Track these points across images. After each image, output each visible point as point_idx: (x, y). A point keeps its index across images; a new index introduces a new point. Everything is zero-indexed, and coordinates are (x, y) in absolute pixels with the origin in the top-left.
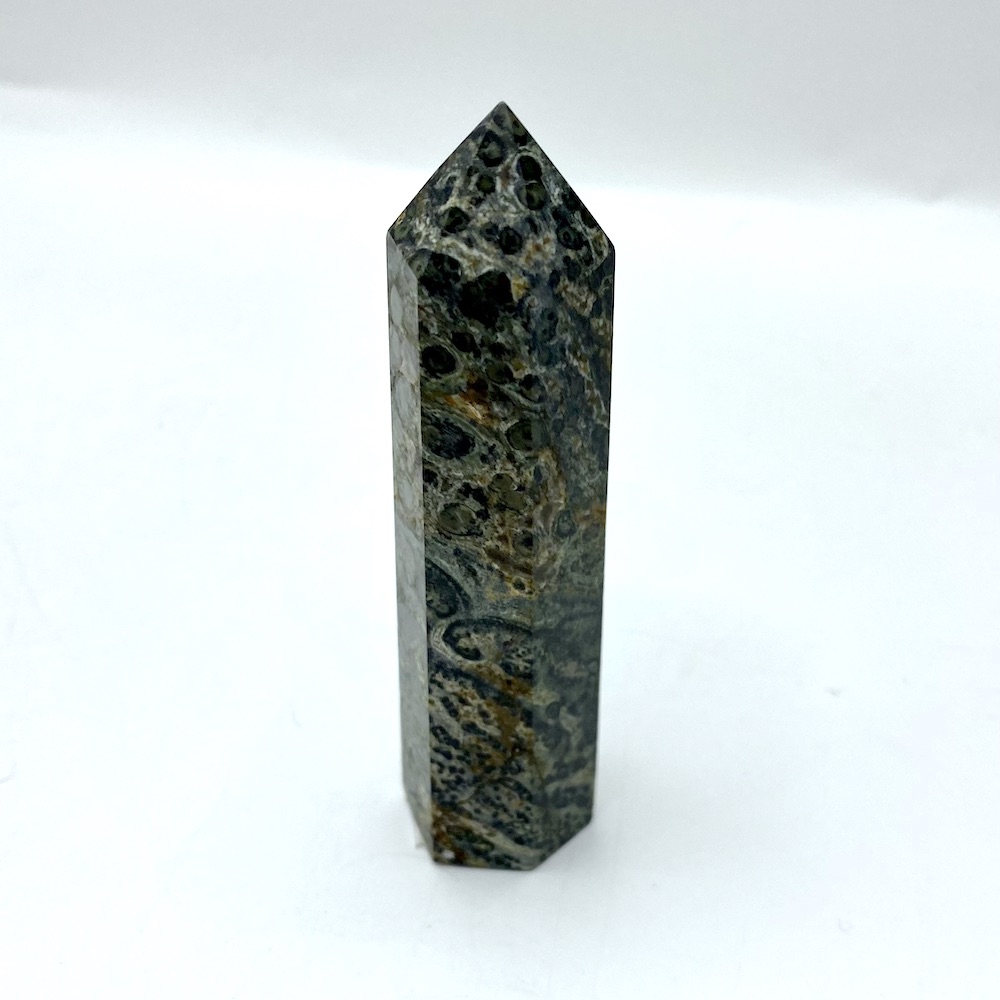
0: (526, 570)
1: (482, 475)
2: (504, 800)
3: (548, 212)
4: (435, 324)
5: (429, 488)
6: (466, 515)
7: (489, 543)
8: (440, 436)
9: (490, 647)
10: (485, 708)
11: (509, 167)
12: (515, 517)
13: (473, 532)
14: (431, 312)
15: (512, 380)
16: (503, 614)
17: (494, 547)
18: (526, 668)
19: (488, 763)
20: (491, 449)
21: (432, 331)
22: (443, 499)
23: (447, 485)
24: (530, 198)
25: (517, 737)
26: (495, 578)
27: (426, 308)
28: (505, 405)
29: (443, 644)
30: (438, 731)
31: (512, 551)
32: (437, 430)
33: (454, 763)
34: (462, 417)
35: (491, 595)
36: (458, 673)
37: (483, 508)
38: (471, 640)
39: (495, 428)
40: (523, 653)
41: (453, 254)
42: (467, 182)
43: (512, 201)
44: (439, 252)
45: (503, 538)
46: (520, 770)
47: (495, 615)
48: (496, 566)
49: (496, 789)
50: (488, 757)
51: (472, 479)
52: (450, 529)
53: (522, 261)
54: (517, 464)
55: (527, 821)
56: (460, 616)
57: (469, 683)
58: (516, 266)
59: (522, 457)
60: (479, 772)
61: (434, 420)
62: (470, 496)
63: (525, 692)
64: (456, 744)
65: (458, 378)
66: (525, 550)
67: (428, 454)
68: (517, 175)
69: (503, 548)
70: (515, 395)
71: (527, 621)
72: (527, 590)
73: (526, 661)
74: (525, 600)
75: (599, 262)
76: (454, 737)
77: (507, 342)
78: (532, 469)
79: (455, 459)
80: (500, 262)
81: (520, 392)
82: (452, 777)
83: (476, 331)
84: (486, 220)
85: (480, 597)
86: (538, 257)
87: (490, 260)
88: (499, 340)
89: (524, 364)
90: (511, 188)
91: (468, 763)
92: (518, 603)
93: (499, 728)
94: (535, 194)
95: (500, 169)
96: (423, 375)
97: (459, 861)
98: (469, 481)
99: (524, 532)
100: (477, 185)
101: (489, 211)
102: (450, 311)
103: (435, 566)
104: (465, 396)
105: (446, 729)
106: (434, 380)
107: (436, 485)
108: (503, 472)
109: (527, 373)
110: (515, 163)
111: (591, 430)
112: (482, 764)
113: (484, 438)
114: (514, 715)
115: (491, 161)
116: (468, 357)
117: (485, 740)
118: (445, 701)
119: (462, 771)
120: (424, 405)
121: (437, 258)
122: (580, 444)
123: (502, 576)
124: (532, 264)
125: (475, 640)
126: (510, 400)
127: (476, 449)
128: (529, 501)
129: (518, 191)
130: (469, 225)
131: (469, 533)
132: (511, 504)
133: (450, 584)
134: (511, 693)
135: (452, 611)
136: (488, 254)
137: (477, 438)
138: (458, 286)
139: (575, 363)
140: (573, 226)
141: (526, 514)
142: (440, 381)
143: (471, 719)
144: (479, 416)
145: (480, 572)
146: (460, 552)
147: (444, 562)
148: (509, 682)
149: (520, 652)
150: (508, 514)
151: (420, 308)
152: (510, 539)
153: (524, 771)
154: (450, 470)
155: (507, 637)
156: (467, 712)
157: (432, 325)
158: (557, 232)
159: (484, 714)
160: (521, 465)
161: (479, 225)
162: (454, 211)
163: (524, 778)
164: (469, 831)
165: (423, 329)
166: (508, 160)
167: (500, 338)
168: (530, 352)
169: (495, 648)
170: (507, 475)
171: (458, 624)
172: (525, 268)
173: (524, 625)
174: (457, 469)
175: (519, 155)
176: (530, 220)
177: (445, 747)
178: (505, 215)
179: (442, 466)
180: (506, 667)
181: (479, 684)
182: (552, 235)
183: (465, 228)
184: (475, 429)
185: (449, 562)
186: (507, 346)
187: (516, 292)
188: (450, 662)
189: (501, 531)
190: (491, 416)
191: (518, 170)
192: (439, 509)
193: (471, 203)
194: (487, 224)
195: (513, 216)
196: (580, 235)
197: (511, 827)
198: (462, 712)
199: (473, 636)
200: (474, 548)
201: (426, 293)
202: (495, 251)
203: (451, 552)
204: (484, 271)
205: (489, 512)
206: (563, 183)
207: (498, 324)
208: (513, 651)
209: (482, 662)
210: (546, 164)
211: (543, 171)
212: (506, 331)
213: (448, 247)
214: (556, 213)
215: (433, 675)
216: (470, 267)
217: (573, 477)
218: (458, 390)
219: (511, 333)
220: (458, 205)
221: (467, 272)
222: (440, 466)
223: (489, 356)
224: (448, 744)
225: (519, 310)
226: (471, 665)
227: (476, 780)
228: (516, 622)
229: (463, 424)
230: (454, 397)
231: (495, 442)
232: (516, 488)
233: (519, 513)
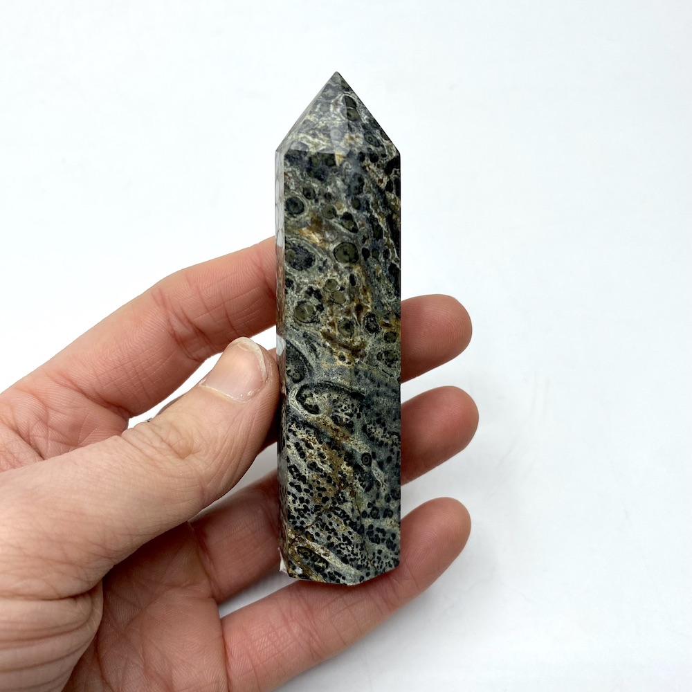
0: (346, 346)
1: (319, 280)
2: (335, 526)
3: (360, 125)
4: (293, 183)
5: (289, 291)
6: (310, 308)
7: (324, 328)
8: (295, 256)
9: (324, 404)
10: (322, 450)
11: (338, 100)
12: (339, 309)
13: (315, 321)
14: (291, 176)
15: (336, 216)
16: (333, 379)
17: (327, 331)
18: (347, 420)
19: (324, 495)
20: (325, 263)
21: (291, 188)
22: (296, 298)
23: (299, 289)
24: (348, 114)
25: (341, 473)
26: (327, 353)
28: (333, 233)
29: (296, 402)
30: (293, 469)
31: (337, 333)
32: (294, 252)
33: (302, 494)
34: (308, 242)
35: (325, 365)
36: (305, 424)
38: (313, 399)
39: (327, 248)
40: (345, 408)
41: (304, 142)
43: (338, 115)
45: (332, 324)
46: (344, 500)
47: (328, 380)
48: (328, 344)
49: (330, 516)
50: (324, 490)
51: (314, 284)
52: (301, 319)
53: (342, 144)
54: (340, 271)
55: (350, 543)
56: (305, 382)
57: (312, 431)
58: (338, 145)
59: (343, 267)
60: (319, 502)
61: (292, 245)
62: (313, 295)
63: (347, 438)
64: (303, 479)
65: (306, 217)
66: (346, 332)
67: (288, 268)
68: (342, 104)
69: (332, 331)
70: (338, 225)
71: (347, 385)
72: (347, 361)
73: (346, 414)
74: (346, 368)
75: (390, 158)
76: (303, 474)
77: (334, 192)
78: (349, 275)
79: (304, 270)
80: (329, 145)
81: (342, 224)
82: (301, 507)
83: (316, 185)
84: (323, 125)
85: (319, 367)
86: (352, 143)
87: (324, 143)
89: (343, 206)
90: (338, 110)
91: (312, 494)
92: (341, 371)
93: (330, 466)
94: (352, 114)
95: (333, 101)
96: (286, 216)
98: (312, 285)
99: (345, 319)
100: (320, 109)
101: (326, 120)
102: (301, 174)
103: (292, 345)
104: (310, 228)
105: (298, 467)
106: (292, 219)
107: (293, 289)
108: (331, 278)
109: (345, 211)
110: (341, 98)
111: (388, 265)
112: (320, 495)
113: (321, 256)
114: (340, 456)
115: (327, 98)
116: (312, 203)
117: (322, 476)
118: (297, 446)
119: (308, 502)
120: (287, 236)
122: (381, 271)
123: (331, 351)
124: (347, 145)
125: (319, 399)
126: (335, 230)
127: (316, 263)
128: (348, 298)
129: (342, 111)
130: (314, 128)
131: (312, 321)
132: (336, 300)
133: (301, 358)
134: (338, 439)
135: (302, 378)
136: (323, 141)
137: (316, 256)
138: (306, 158)
140: (374, 135)
141: (345, 307)
142: (296, 219)
143: (314, 460)
144: (318, 241)
145: (318, 349)
146: (307, 335)
147: (297, 343)
148: (336, 430)
149: (343, 407)
150: (335, 307)
151: (285, 174)
152: (336, 324)
153: (347, 501)
154: (301, 278)
155: (335, 396)
156: (311, 453)
157: (292, 184)
158: (364, 135)
159: (321, 455)
160: (342, 273)
161: (319, 127)
162: (307, 121)
163: (347, 507)
164: (312, 551)
165: (287, 187)
166: (338, 97)
167: (330, 190)
168: (346, 197)
169: (328, 404)
170: (334, 280)
171: (305, 387)
172: (344, 147)
173: (346, 387)
174: (305, 277)
175: (344, 95)
176: (348, 125)
177: (297, 482)
178: (334, 122)
180: (335, 419)
181: (319, 433)
182: (361, 135)
184: (315, 250)
185: (300, 343)
186: (333, 195)
187: (338, 160)
188: (300, 416)
189: (331, 319)
190: (325, 241)
191: (343, 101)
192: (295, 305)
193: (316, 117)
194: (323, 127)
195: (338, 122)
196: (378, 141)
197: (339, 549)
198: (308, 454)
199: (315, 396)
200: (315, 331)
201: (288, 164)
202: (327, 139)
203: (301, 335)
204: (321, 149)
205: (324, 306)
206: (370, 115)
207: (328, 181)
208: (339, 407)
209: (320, 415)
210: (360, 103)
211: (358, 106)
212: (333, 184)
213: (302, 138)
214: (364, 127)
215: (290, 426)
216: (312, 148)
217: (377, 292)
218: (306, 225)
219: (336, 186)
220: (309, 119)
221: (311, 150)
222: (295, 275)
223: (323, 201)
224: (299, 480)
225: (340, 171)
226: (313, 418)
227: (317, 508)
228: (341, 385)
229: (309, 247)
230: (304, 229)
231: (327, 258)
232: (339, 288)
233: (341, 306)
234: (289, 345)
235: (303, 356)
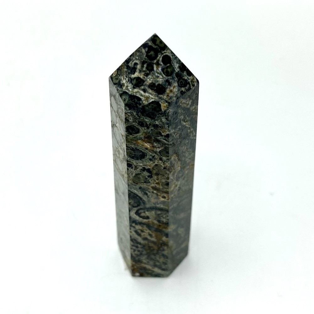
0: (167, 193)
1: (150, 165)
2: (158, 259)
3: (174, 75)
4: (131, 119)
5: (130, 169)
6: (144, 177)
7: (153, 185)
8: (134, 153)
9: (153, 216)
10: (151, 233)
11: (159, 60)
12: (163, 177)
13: (146, 182)
14: (130, 115)
15: (162, 135)
16: (158, 206)
18: (166, 221)
19: (152, 249)
20: (153, 157)
21: (130, 121)
22: (134, 172)
23: (136, 168)
24: (167, 72)
25: (162, 241)
26: (155, 195)
27: (128, 114)
28: (159, 144)
29: (135, 215)
31: (161, 187)
32: (132, 151)
34: (142, 147)
35: (153, 200)
36: (140, 223)
37: (150, 175)
38: (146, 214)
39: (155, 150)
41: (138, 95)
42: (142, 67)
43: (160, 74)
44: (132, 95)
45: (158, 183)
46: (164, 250)
47: (155, 206)
48: (155, 192)
49: (155, 256)
50: (152, 247)
52: (137, 181)
53: (165, 97)
54: (163, 161)
55: (166, 264)
56: (141, 207)
57: (145, 226)
58: (163, 99)
60: (148, 251)
61: (131, 148)
62: (145, 171)
63: (166, 228)
64: (140, 244)
65: (141, 135)
66: (166, 187)
67: (129, 159)
68: (162, 63)
69: (158, 186)
70: (163, 140)
71: (167, 208)
72: (167, 198)
73: (166, 219)
74: (166, 202)
75: (193, 89)
76: (139, 242)
77: (160, 124)
78: (169, 162)
79: (139, 160)
80: (157, 98)
81: (165, 139)
82: (139, 253)
83: (148, 120)
84: (150, 82)
85: (149, 201)
86: (171, 95)
87: (153, 97)
88: (156, 123)
89: (166, 131)
90: (160, 69)
91: (145, 249)
92: (163, 203)
93: (156, 239)
94: (169, 70)
95: (155, 61)
96: (127, 134)
97: (142, 275)
98: (145, 167)
99: (166, 181)
100: (147, 68)
101: (152, 78)
102: (137, 114)
103: (132, 192)
104: (144, 141)
105: (136, 240)
106: (131, 136)
107: (132, 168)
108: (158, 164)
109: (167, 133)
110: (161, 59)
112: (149, 249)
113: (151, 154)
114: (162, 235)
115: (151, 58)
116: (145, 129)
117: (150, 242)
118: (136, 232)
119: (142, 251)
120: (127, 144)
121: (132, 97)
122: (186, 148)
123: (157, 195)
124: (169, 98)
125: (147, 213)
126: (161, 142)
127: (148, 157)
128: (168, 172)
129: (163, 70)
130: (144, 84)
131: (145, 182)
132: (161, 173)
133: (138, 197)
134: (161, 228)
135: (138, 206)
136: (152, 95)
137: (148, 154)
138: (141, 107)
139: (185, 124)
140: (183, 78)
141: (167, 176)
142: (133, 136)
143: (146, 236)
144: (149, 147)
145: (149, 194)
146: (142, 188)
147: (135, 191)
148: (160, 226)
149: (164, 217)
150: (160, 176)
151: (126, 113)
152: (160, 184)
154: (138, 163)
155: (159, 212)
156: (144, 234)
158: (178, 82)
159: (150, 235)
160: (165, 161)
161: (148, 84)
162: (138, 79)
163: (165, 253)
164: (145, 268)
165: (127, 120)
166: (158, 58)
167: (157, 123)
168: (168, 127)
169: (155, 216)
170: (160, 165)
171: (141, 209)
172: (166, 100)
173: (165, 208)
174: (140, 163)
175: (162, 56)
176: (167, 81)
177: (136, 245)
178: (158, 80)
179: (134, 162)
180: (159, 221)
181: (149, 226)
182: (176, 84)
183: (143, 85)
184: (147, 151)
185: (137, 191)
187: (163, 108)
188: (138, 220)
189: (157, 181)
190: (154, 147)
191: (162, 61)
192: (133, 175)
193: (144, 75)
194: (151, 83)
195: (161, 80)
196: (186, 80)
197: (160, 266)
198: (142, 234)
200: (147, 187)
201: (128, 109)
202: (155, 94)
203: (138, 188)
204: (151, 101)
205: (153, 176)
206: (179, 61)
207: (156, 118)
208: (162, 217)
209: (150, 220)
210: (172, 56)
211: (172, 59)
212: (159, 120)
213: (136, 92)
214: (178, 75)
215: (131, 224)
216: (145, 100)
218: (141, 139)
219: (161, 121)
220: (139, 76)
221: (144, 102)
223: (153, 128)
225: (165, 114)
226: (146, 221)
227: (148, 253)
228: (163, 208)
229: (143, 149)
230: (139, 141)
231: (155, 155)
232: (163, 168)
234: (130, 192)
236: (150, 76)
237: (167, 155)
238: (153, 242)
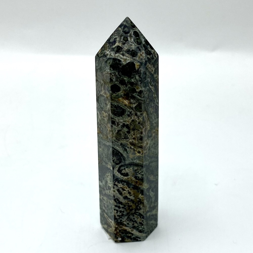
0: (141, 147)
1: (127, 120)
2: (136, 219)
3: (142, 46)
4: (115, 78)
5: (113, 126)
6: (124, 133)
7: (130, 140)
9: (131, 172)
10: (130, 191)
11: (131, 34)
12: (138, 132)
13: (126, 138)
14: (114, 75)
15: (136, 92)
16: (135, 161)
17: (132, 142)
18: (141, 177)
19: (131, 208)
20: (131, 113)
21: (114, 80)
22: (117, 128)
23: (118, 124)
24: (137, 42)
25: (139, 199)
26: (132, 151)
27: (112, 74)
28: (134, 100)
29: (117, 173)
30: (116, 200)
31: (137, 142)
32: (115, 109)
33: (121, 209)
34: (122, 104)
35: (131, 156)
36: (122, 181)
37: (129, 130)
38: (126, 171)
39: (132, 106)
40: (141, 172)
41: (119, 58)
42: (120, 39)
43: (133, 43)
44: (115, 58)
45: (134, 139)
46: (140, 209)
47: (132, 162)
48: (132, 147)
49: (133, 216)
50: (131, 206)
51: (125, 122)
52: (119, 138)
53: (137, 59)
54: (138, 116)
55: (142, 225)
56: (122, 164)
57: (125, 184)
58: (136, 60)
59: (139, 114)
60: (128, 211)
61: (114, 105)
62: (125, 127)
63: (141, 184)
64: (121, 203)
65: (121, 93)
66: (140, 141)
67: (113, 116)
68: (133, 36)
69: (134, 141)
70: (137, 96)
71: (141, 163)
72: (141, 153)
73: (141, 175)
74: (141, 156)
75: (155, 59)
76: (121, 201)
77: (135, 81)
78: (142, 117)
79: (121, 117)
80: (132, 59)
81: (138, 95)
82: (121, 214)
83: (126, 79)
84: (127, 48)
85: (128, 157)
86: (141, 57)
87: (129, 59)
88: (132, 81)
89: (139, 87)
90: (132, 40)
91: (125, 209)
92: (139, 158)
93: (134, 197)
94: (138, 41)
95: (129, 35)
96: (111, 93)
97: (123, 241)
98: (125, 123)
99: (140, 136)
100: (123, 39)
101: (127, 46)
102: (119, 74)
103: (115, 149)
104: (123, 98)
105: (119, 199)
106: (114, 94)
107: (115, 125)
108: (134, 119)
109: (140, 90)
110: (133, 33)
111: (155, 106)
112: (129, 208)
113: (129, 110)
114: (138, 192)
115: (126, 33)
116: (124, 87)
117: (130, 201)
118: (118, 190)
119: (123, 212)
120: (112, 102)
121: (115, 59)
122: (152, 110)
123: (134, 150)
124: (140, 59)
125: (127, 170)
126: (136, 98)
127: (126, 113)
128: (141, 127)
129: (134, 40)
130: (122, 50)
131: (125, 138)
132: (136, 128)
133: (119, 154)
134: (137, 185)
135: (120, 162)
136: (128, 58)
137: (126, 110)
138: (121, 67)
139: (151, 87)
140: (148, 49)
141: (141, 131)
142: (116, 94)
143: (126, 195)
144: (127, 103)
145: (128, 149)
146: (122, 144)
147: (118, 148)
148: (137, 182)
149: (140, 172)
150: (135, 131)
151: (110, 74)
152: (136, 139)
153: (141, 209)
154: (119, 120)
155: (136, 168)
156: (125, 193)
157: (114, 79)
158: (145, 50)
159: (129, 193)
160: (139, 116)
161: (125, 50)
162: (118, 47)
163: (141, 212)
164: (126, 230)
165: (111, 80)
166: (131, 32)
167: (133, 80)
168: (141, 84)
169: (133, 172)
170: (135, 120)
171: (122, 166)
172: (138, 60)
173: (141, 164)
174: (121, 119)
175: (133, 31)
176: (138, 48)
177: (118, 205)
178: (132, 47)
179: (117, 119)
180: (136, 177)
181: (128, 184)
182: (144, 52)
183: (121, 51)
184: (126, 107)
185: (119, 148)
186: (135, 83)
187: (137, 67)
188: (120, 178)
189: (134, 136)
190: (131, 103)
191: (133, 34)
192: (116, 132)
193: (122, 44)
194: (127, 49)
195: (134, 47)
196: (150, 51)
197: (138, 228)
198: (123, 193)
199: (126, 169)
200: (126, 142)
201: (112, 69)
202: (130, 56)
203: (120, 144)
204: (128, 62)
205: (130, 131)
206: (144, 38)
207: (132, 76)
208: (138, 172)
209: (129, 177)
210: (140, 33)
211: (139, 35)
212: (134, 78)
213: (117, 56)
214: (144, 46)
215: (115, 183)
216: (124, 61)
217: (151, 120)
218: (121, 96)
219: (136, 79)
220: (119, 45)
221: (123, 63)
222: (116, 119)
223: (129, 86)
224: (119, 204)
225: (138, 72)
226: (126, 178)
227: (128, 214)
228: (138, 163)
229: (123, 106)
230: (120, 98)
231: (132, 110)
232: (138, 123)
233: (139, 131)
234: (113, 149)
235: (121, 153)
236: (126, 45)
237: (141, 110)
238: (132, 201)
